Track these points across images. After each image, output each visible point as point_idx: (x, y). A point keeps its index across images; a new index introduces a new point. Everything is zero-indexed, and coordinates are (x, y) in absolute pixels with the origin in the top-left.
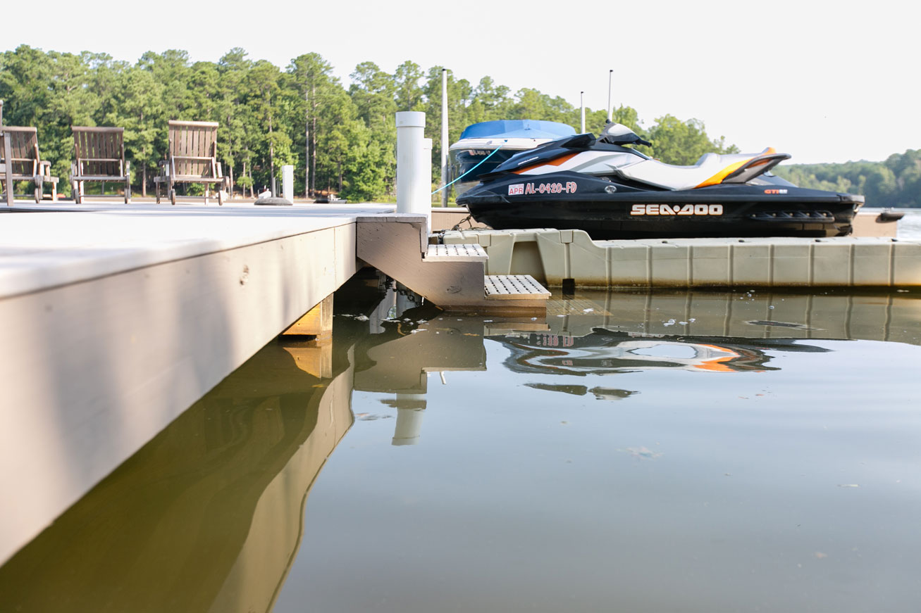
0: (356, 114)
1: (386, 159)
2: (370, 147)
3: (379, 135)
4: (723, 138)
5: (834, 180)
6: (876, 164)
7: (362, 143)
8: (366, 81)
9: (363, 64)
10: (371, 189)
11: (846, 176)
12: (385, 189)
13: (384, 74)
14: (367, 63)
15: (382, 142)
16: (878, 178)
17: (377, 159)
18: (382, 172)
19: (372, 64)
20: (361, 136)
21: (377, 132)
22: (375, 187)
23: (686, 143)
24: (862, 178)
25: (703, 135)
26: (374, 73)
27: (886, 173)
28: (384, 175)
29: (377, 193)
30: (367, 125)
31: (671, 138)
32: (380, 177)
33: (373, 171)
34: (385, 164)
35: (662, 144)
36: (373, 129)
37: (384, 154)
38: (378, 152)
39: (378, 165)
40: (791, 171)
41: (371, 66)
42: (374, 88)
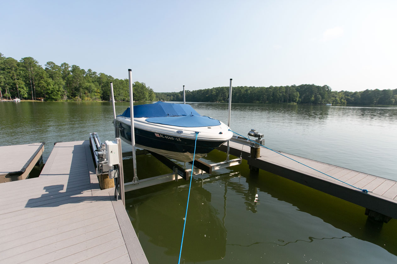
0: (48, 76)
1: (60, 89)
2: (54, 86)
3: (57, 83)
4: (149, 87)
5: (170, 96)
6: (178, 93)
7: (51, 85)
8: (51, 67)
9: (49, 62)
10: (56, 98)
11: (172, 95)
12: (61, 98)
13: (57, 66)
14: (51, 62)
15: (58, 85)
16: (178, 96)
17: (57, 90)
18: (60, 93)
19: (52, 62)
20: (51, 83)
21: (56, 82)
22: (58, 97)
23: (142, 88)
24: (175, 96)
25: (145, 86)
26: (53, 65)
27: (179, 95)
28: (60, 94)
29: (59, 99)
30: (53, 80)
31: (138, 87)
32: (59, 94)
33: (56, 93)
34: (61, 91)
35: (136, 88)
36: (55, 81)
37: (60, 88)
38: (57, 87)
39: (58, 91)
40: (162, 94)
41: (52, 63)
42: (54, 69)
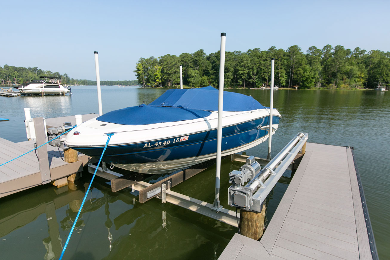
0: (307, 63)
2: (311, 73)
3: (314, 69)
7: (308, 72)
8: (312, 52)
9: (311, 47)
10: (309, 85)
12: (314, 86)
13: (318, 50)
14: (313, 47)
15: (315, 71)
17: (312, 76)
18: (314, 80)
20: (308, 69)
21: (313, 68)
22: (311, 85)
26: (315, 50)
28: (314, 81)
29: (311, 87)
30: (310, 66)
32: (313, 82)
33: (311, 80)
34: (315, 78)
36: (312, 67)
37: (315, 75)
38: (313, 74)
39: (313, 78)
41: (314, 47)
42: (314, 54)
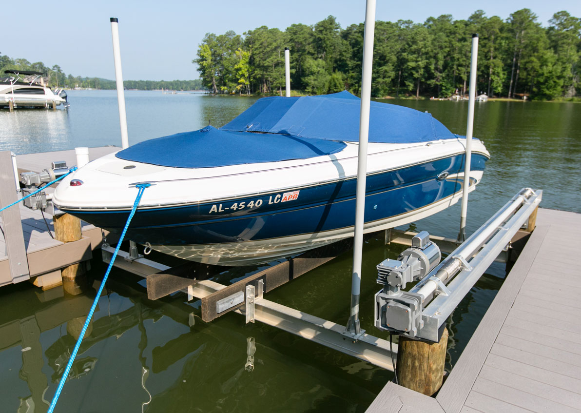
0: (548, 46)
1: (565, 74)
2: (555, 67)
3: (562, 58)
7: (549, 64)
8: (559, 24)
9: (558, 13)
10: (551, 93)
12: (561, 93)
13: (573, 18)
14: (562, 12)
15: (564, 63)
17: (559, 74)
18: (561, 82)
19: (565, 12)
20: (550, 60)
21: (561, 56)
22: (555, 92)
26: (565, 18)
28: (562, 84)
29: (556, 95)
30: (555, 52)
32: (559, 85)
33: (555, 82)
34: (564, 77)
36: (559, 55)
37: (564, 70)
38: (559, 68)
39: (559, 78)
41: (565, 14)
42: (565, 28)
